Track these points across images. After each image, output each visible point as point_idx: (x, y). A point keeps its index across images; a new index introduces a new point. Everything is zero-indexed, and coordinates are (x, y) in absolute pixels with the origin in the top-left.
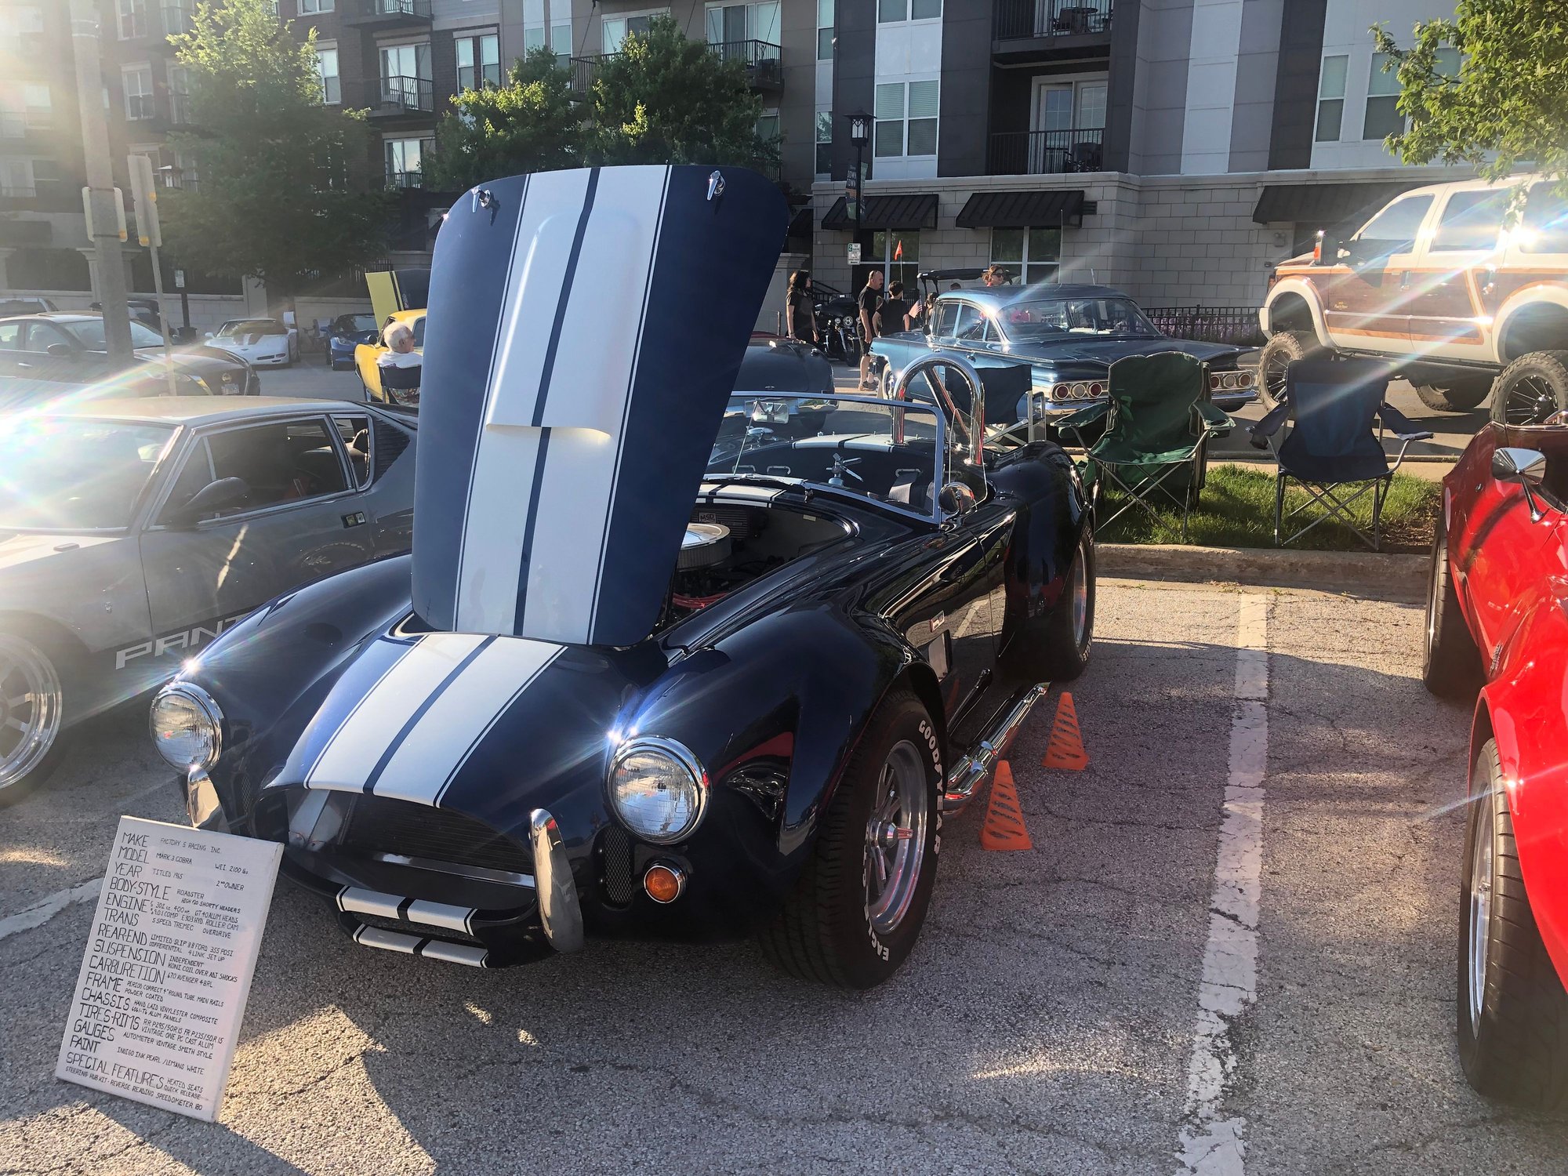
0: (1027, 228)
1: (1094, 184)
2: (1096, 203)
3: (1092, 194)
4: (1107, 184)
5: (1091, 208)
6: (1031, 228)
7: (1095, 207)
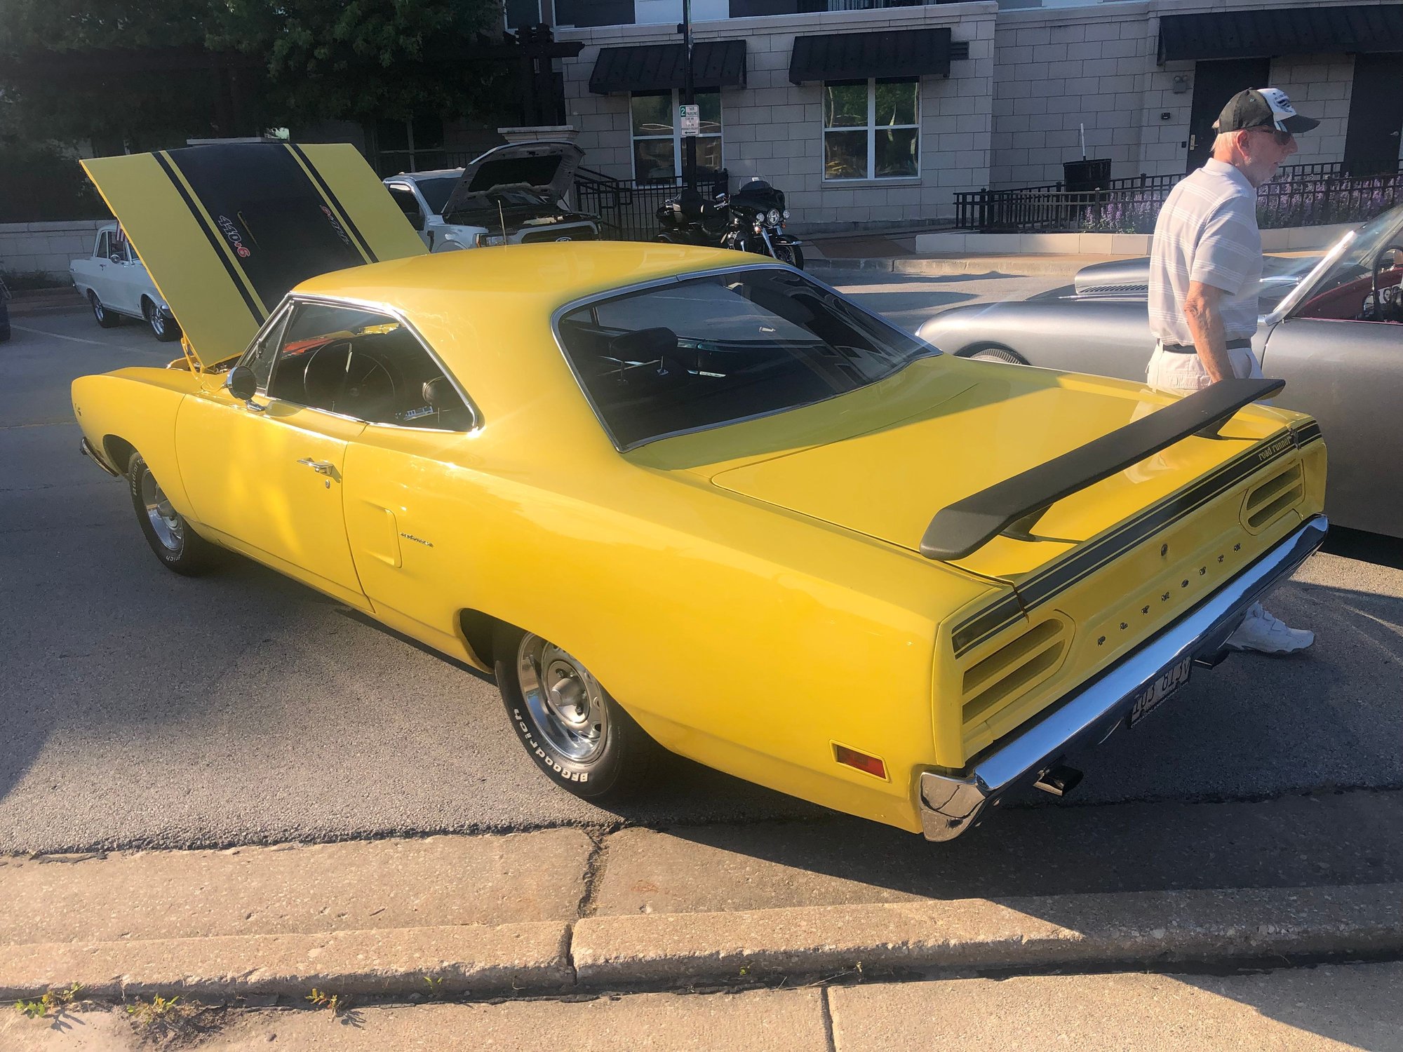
0: (871, 81)
1: (963, 19)
2: (966, 43)
3: (961, 33)
4: (982, 18)
5: (962, 50)
6: (879, 82)
7: (967, 49)
